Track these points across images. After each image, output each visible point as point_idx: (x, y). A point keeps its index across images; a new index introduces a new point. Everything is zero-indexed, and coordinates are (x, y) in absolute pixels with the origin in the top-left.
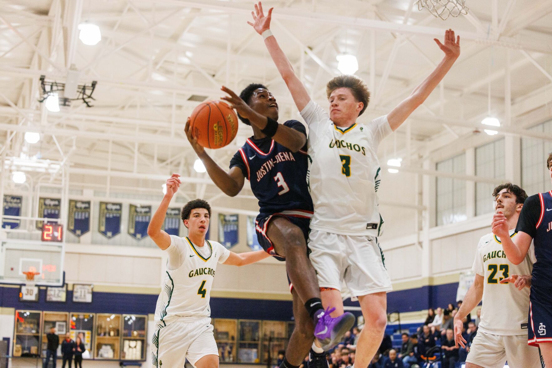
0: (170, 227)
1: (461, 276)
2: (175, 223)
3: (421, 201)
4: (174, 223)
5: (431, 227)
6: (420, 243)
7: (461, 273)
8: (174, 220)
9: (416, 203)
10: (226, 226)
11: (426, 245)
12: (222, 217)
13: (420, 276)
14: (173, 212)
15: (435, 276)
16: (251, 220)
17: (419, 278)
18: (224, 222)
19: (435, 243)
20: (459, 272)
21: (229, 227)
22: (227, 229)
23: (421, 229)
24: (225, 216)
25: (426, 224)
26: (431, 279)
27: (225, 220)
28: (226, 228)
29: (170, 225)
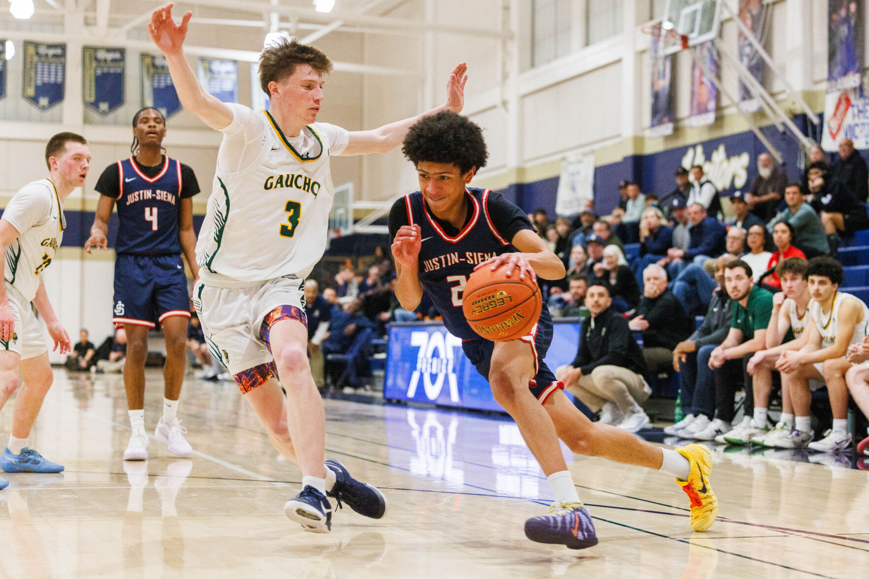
0: (46, 80)
1: (564, 163)
2: (56, 72)
3: (506, 22)
4: (53, 73)
5: (522, 70)
6: (504, 103)
7: (564, 159)
8: (53, 68)
9: (499, 27)
10: (156, 78)
11: (513, 105)
12: (148, 61)
13: (504, 166)
14: (51, 52)
15: (528, 165)
16: (206, 65)
17: (503, 171)
18: (152, 71)
19: (529, 101)
20: (559, 156)
21: (162, 78)
22: (159, 83)
23: (505, 76)
24: (153, 58)
25: (513, 65)
26: (521, 171)
27: (154, 66)
28: (156, 81)
29: (46, 76)
